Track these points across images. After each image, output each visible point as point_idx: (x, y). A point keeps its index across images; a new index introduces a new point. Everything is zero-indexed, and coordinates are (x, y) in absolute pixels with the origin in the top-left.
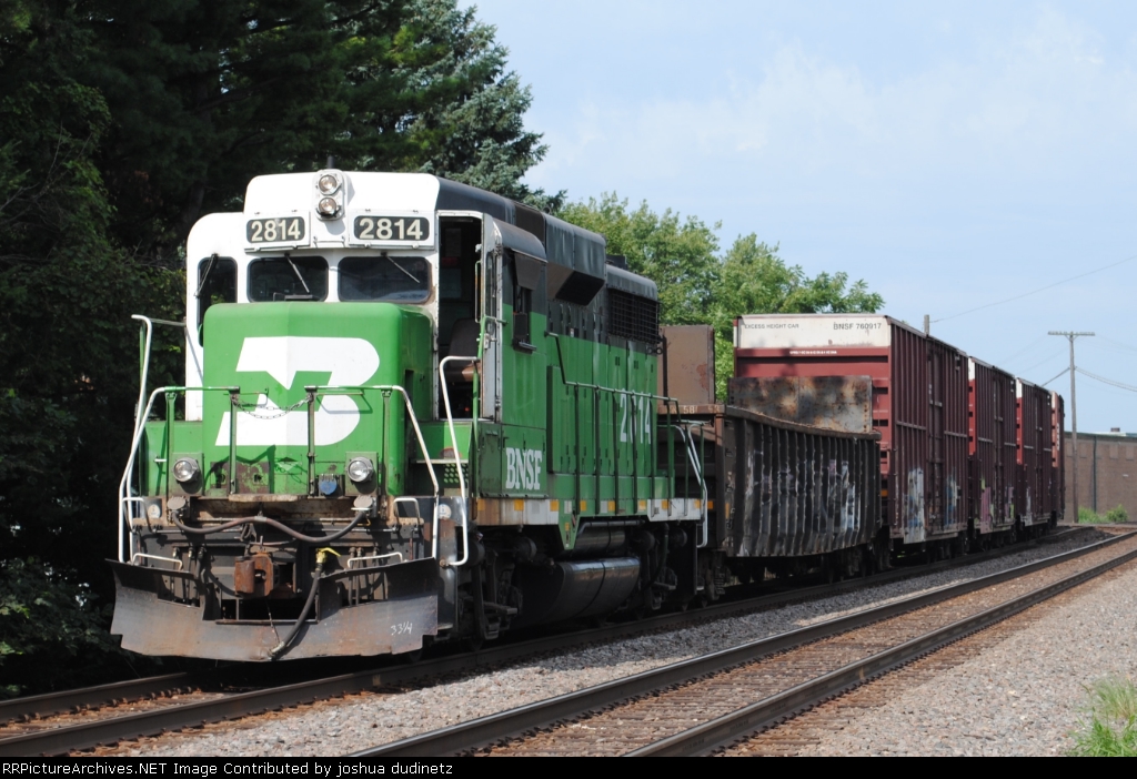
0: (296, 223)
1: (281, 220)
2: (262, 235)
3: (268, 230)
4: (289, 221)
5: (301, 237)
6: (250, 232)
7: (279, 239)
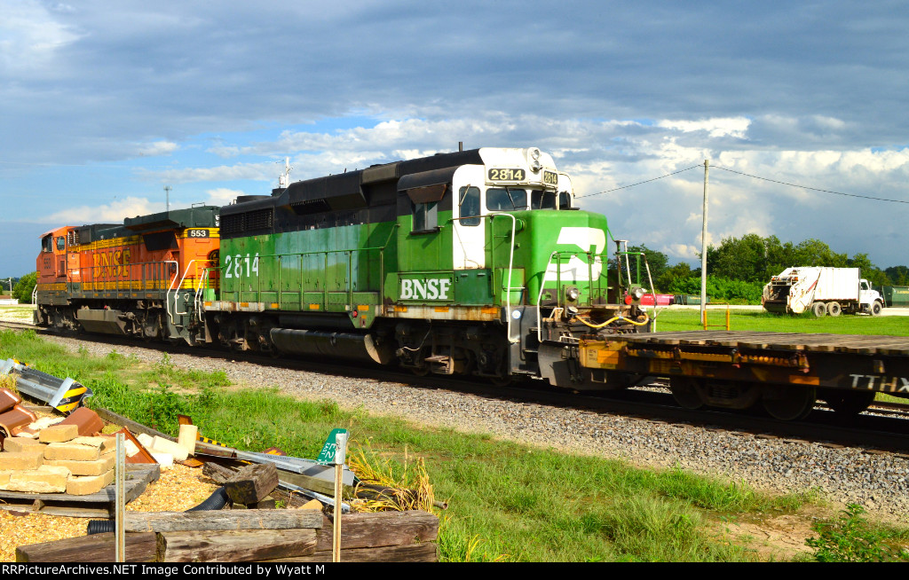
0: (519, 172)
1: (510, 170)
2: (498, 176)
3: (502, 174)
4: (515, 171)
5: (523, 179)
6: (491, 175)
7: (509, 179)
